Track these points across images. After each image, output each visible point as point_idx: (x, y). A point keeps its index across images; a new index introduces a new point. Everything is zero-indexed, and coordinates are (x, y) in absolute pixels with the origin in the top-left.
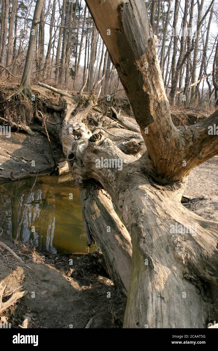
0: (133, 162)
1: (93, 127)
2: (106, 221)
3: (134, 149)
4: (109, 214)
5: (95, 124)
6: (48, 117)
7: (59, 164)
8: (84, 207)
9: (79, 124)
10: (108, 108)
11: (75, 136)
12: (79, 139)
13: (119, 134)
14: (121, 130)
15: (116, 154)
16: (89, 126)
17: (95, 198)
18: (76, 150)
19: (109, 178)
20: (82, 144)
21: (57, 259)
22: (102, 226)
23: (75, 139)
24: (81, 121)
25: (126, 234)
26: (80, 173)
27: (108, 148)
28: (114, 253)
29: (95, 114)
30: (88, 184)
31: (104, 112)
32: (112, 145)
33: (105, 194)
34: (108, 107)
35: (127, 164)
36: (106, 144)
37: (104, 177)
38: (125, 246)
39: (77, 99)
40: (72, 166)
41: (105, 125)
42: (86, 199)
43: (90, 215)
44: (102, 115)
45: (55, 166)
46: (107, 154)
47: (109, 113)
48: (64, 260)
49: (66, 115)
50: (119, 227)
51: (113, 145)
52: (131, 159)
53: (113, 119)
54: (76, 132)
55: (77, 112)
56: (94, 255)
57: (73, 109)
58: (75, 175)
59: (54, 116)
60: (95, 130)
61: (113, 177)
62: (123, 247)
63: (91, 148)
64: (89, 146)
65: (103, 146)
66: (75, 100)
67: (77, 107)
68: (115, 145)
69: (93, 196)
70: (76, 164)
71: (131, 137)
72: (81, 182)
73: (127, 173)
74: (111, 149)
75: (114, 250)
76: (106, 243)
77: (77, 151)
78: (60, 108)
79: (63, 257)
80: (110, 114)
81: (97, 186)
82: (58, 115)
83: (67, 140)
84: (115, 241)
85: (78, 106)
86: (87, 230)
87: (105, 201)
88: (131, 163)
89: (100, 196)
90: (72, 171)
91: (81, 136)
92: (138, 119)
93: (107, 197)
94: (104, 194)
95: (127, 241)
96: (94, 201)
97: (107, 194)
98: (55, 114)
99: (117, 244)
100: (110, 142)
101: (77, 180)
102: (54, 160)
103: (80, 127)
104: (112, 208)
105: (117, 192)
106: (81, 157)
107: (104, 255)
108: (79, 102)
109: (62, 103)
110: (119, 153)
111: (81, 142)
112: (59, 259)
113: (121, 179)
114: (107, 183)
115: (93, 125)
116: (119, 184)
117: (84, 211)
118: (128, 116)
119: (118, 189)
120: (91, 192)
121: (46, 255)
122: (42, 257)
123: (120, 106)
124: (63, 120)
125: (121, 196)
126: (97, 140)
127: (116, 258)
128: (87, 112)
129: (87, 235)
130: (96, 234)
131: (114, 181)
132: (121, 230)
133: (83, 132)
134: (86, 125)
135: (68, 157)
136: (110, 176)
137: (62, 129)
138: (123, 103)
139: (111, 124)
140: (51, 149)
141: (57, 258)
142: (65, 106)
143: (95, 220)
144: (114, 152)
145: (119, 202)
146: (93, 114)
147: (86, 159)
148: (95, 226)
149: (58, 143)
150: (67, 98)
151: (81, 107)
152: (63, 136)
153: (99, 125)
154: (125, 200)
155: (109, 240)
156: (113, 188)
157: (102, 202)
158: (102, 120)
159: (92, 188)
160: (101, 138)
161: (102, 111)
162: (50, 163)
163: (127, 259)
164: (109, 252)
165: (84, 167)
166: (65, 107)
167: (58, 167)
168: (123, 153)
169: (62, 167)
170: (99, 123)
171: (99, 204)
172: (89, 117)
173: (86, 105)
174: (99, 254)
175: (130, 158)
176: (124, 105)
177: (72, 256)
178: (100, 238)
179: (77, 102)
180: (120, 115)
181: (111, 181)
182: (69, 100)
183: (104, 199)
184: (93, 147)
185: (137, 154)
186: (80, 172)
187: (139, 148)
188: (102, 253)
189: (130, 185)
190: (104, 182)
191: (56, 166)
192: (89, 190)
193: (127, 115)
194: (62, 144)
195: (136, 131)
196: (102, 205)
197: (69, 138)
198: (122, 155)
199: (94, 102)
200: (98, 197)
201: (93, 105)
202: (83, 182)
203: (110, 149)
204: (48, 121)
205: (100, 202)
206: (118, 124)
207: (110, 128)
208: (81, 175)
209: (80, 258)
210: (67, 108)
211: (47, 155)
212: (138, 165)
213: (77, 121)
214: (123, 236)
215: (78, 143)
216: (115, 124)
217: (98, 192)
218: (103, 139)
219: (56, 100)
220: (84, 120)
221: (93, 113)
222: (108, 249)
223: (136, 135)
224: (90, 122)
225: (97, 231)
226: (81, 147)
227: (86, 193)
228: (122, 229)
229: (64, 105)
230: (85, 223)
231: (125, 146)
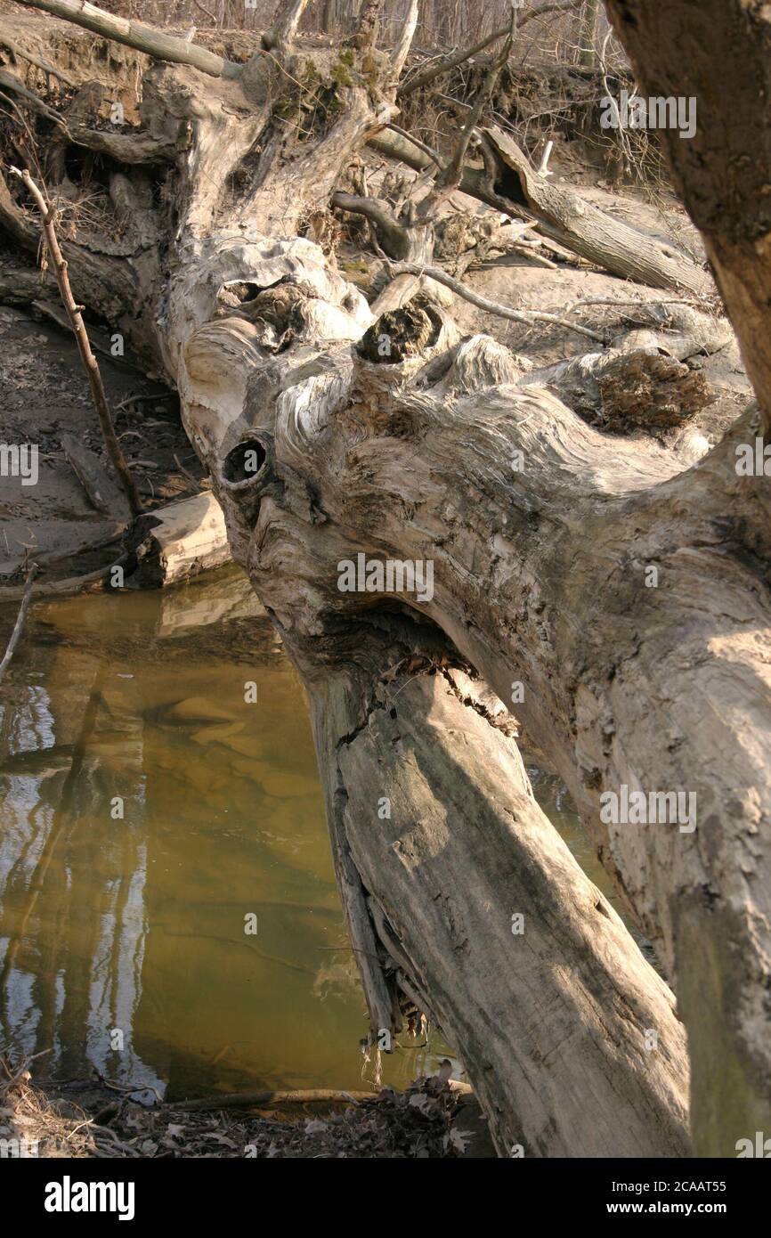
0: (658, 486)
1: (375, 266)
2: (488, 874)
3: (658, 399)
4: (506, 827)
5: (389, 245)
6: (74, 206)
7: (158, 514)
8: (342, 792)
9: (285, 245)
10: (466, 132)
11: (261, 329)
12: (286, 347)
13: (544, 307)
14: (561, 280)
15: (542, 439)
16: (349, 259)
17: (411, 728)
18: (274, 418)
19: (505, 595)
20: (312, 379)
21: (174, 1138)
22: (464, 908)
23: (266, 350)
24: (291, 228)
25: (621, 959)
26: (305, 568)
27: (483, 400)
28: (552, 1084)
29: (381, 176)
30: (360, 634)
31: (441, 159)
32: (508, 378)
33: (475, 698)
34: (469, 127)
35: (617, 498)
36: (470, 369)
37: (468, 588)
38: (621, 1039)
39: (262, 84)
40: (252, 521)
41: (449, 249)
42: (348, 739)
43: (384, 841)
44: (432, 183)
45: (134, 526)
46: (480, 440)
47: (478, 165)
48: (223, 1140)
49: (190, 188)
50: (574, 915)
51: (517, 376)
52: (640, 466)
53: (501, 209)
54: (270, 301)
55: (268, 171)
56: (418, 1101)
57: (236, 150)
58: (271, 583)
59: (111, 202)
60: (387, 283)
61: (526, 590)
62: (609, 1046)
63: (372, 400)
64: (360, 390)
65: (455, 389)
66: (247, 89)
67: (263, 133)
68: (528, 380)
69: (393, 714)
70: (281, 513)
71: (630, 325)
72: (317, 629)
73: (626, 557)
74: (508, 405)
75: (548, 1066)
76: (498, 1022)
77: (282, 423)
78: (152, 145)
79: (215, 1123)
80: (483, 172)
81: (417, 651)
82: (138, 194)
83: (214, 355)
84: (554, 1010)
85: (272, 129)
86: (364, 939)
87: (476, 743)
88: (644, 495)
89: (441, 715)
90: (255, 559)
91: (299, 329)
92: (698, 197)
93: (488, 717)
94: (468, 702)
95: (635, 1002)
96: (407, 747)
97: (485, 702)
98: (119, 186)
99: (570, 1026)
100: (497, 359)
101: (287, 614)
102: (128, 488)
103: (292, 267)
104: (524, 792)
105: (559, 685)
106: (307, 464)
107: (483, 1101)
108: (272, 101)
109: (166, 112)
110: (560, 428)
111: (303, 367)
112: (186, 1133)
113: (586, 597)
114: (491, 628)
115: (375, 252)
116: (573, 629)
117: (340, 816)
118: (602, 183)
119: (569, 666)
120: (381, 690)
121: (103, 1110)
122: (78, 1124)
123: (546, 120)
124: (175, 225)
125: (588, 707)
126: (410, 345)
127: (563, 1118)
128: (330, 167)
129: (366, 971)
130: (423, 964)
131: (539, 612)
132: (587, 930)
133: (310, 296)
134: (326, 252)
135: (220, 464)
136: (507, 583)
137: (172, 283)
138: (569, 95)
139: (494, 239)
140: (103, 414)
141: (174, 1129)
142: (183, 132)
143: (416, 870)
144: (528, 421)
145: (578, 752)
146: (373, 180)
147: (344, 472)
148: (419, 912)
149: (150, 375)
150: (196, 79)
151: (293, 133)
152: (183, 333)
153: (411, 253)
154: (622, 731)
155: (514, 1000)
156: (529, 656)
157: (457, 755)
158: (430, 214)
159: (386, 667)
160: (436, 333)
161: (427, 160)
162: (101, 512)
163: (637, 1126)
164: (517, 1078)
165: (332, 530)
166: (186, 139)
167: (156, 533)
168: (584, 427)
169: (183, 534)
170: (412, 234)
171: (439, 768)
172: (347, 201)
173: (322, 119)
174: (446, 1096)
175: (631, 461)
176: (573, 107)
177: (269, 1114)
178: (450, 988)
179: (261, 103)
180: (549, 178)
181: (512, 612)
182: (209, 88)
183: (469, 736)
184: (383, 397)
185: (679, 432)
186: (303, 564)
187: (694, 390)
188: (467, 1088)
189: (648, 633)
190: (469, 624)
191: (142, 526)
192: (365, 675)
193: (593, 176)
194: (174, 382)
195: (655, 279)
196: (458, 771)
197: (223, 339)
198: (584, 443)
199: (373, 101)
200: (433, 721)
201: (369, 115)
202: (327, 624)
203: (496, 402)
204: (74, 232)
205: (444, 752)
206: (538, 240)
207: (486, 265)
208: (312, 582)
209: (324, 1127)
210: (194, 144)
211: (82, 461)
212: (695, 503)
213: (268, 232)
214: (606, 973)
215: (285, 371)
216: (516, 237)
217: (425, 689)
218: (453, 343)
219: (121, 92)
220: (317, 217)
221: (368, 172)
222: (507, 1063)
223: (660, 307)
224: (354, 232)
225: (431, 941)
226: (303, 400)
227: (348, 697)
228: (596, 925)
229: (177, 125)
230: (350, 892)
231: (599, 385)
